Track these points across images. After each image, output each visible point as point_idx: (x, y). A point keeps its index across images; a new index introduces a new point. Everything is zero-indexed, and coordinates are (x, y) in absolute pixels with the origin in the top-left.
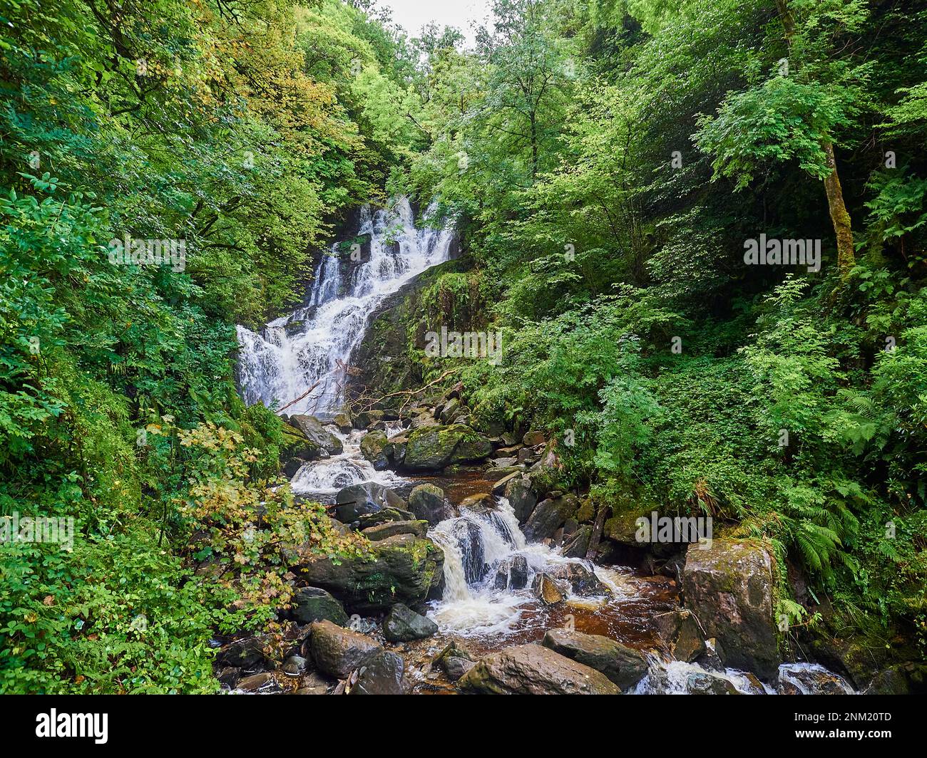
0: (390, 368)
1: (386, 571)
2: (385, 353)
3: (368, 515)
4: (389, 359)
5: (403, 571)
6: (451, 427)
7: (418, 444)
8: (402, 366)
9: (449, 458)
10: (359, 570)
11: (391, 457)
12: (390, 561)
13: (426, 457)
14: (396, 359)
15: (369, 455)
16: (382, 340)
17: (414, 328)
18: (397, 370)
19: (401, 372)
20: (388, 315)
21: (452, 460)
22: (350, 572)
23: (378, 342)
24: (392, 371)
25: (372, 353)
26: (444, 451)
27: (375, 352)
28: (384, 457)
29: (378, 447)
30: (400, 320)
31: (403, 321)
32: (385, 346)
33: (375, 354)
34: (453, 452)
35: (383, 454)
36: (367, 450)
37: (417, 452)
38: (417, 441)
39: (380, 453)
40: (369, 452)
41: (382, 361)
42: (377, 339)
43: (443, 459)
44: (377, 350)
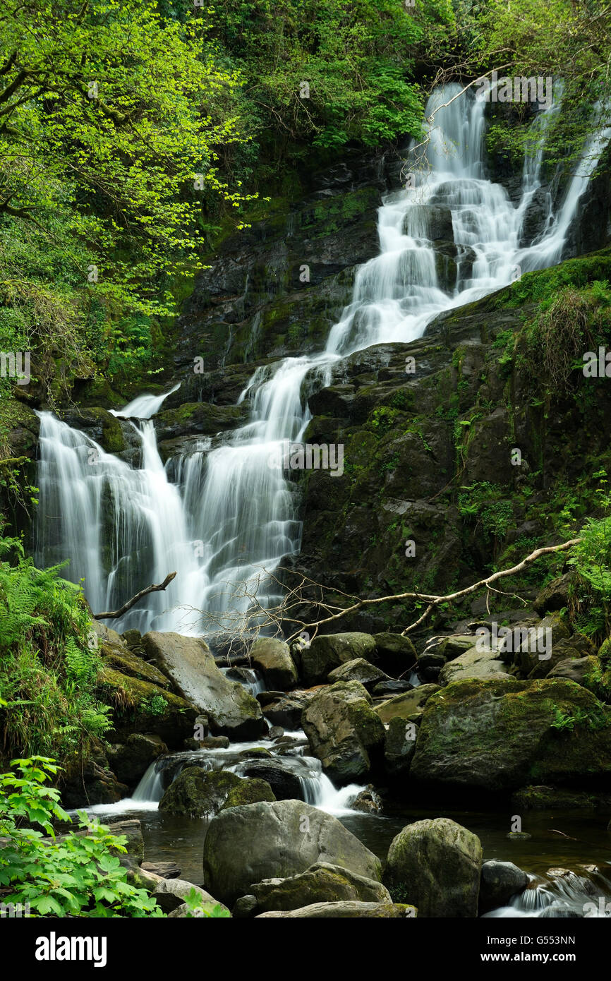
0: (407, 532)
2: (396, 493)
3: (276, 881)
4: (403, 507)
6: (539, 685)
7: (449, 723)
8: (439, 526)
9: (525, 766)
11: (376, 750)
13: (466, 760)
14: (424, 508)
15: (323, 741)
16: (390, 459)
18: (425, 537)
19: (436, 541)
21: (535, 771)
23: (380, 463)
24: (411, 538)
26: (514, 746)
27: (372, 488)
28: (358, 750)
29: (346, 722)
30: (440, 409)
31: (446, 410)
32: (398, 475)
33: (369, 494)
34: (539, 754)
35: (356, 743)
36: (320, 729)
37: (443, 744)
38: (445, 716)
39: (351, 738)
40: (322, 736)
41: (388, 513)
42: (377, 455)
43: (512, 767)
44: (375, 483)
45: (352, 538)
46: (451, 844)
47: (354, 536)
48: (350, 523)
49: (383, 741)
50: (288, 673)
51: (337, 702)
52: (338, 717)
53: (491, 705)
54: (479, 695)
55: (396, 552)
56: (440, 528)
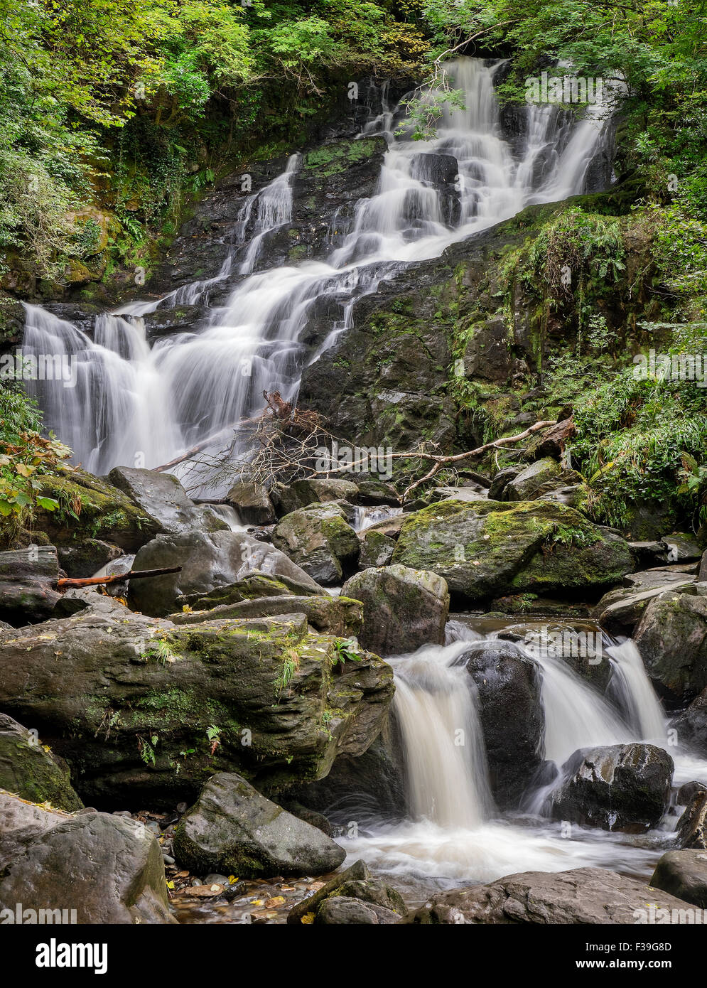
0: (400, 418)
1: (199, 684)
2: (390, 385)
4: (398, 397)
5: (246, 686)
7: (428, 537)
8: (433, 415)
9: (509, 576)
10: (121, 678)
12: (212, 661)
14: (418, 398)
16: (386, 355)
17: (471, 332)
18: (419, 423)
19: (429, 427)
20: (407, 303)
21: (518, 582)
22: (97, 682)
23: (375, 359)
24: (404, 423)
25: (358, 382)
26: (496, 558)
27: (366, 380)
28: (329, 558)
29: (319, 534)
30: (438, 314)
31: (445, 316)
32: (394, 369)
33: (364, 385)
34: (523, 564)
35: (328, 553)
36: (290, 541)
37: (422, 555)
38: (425, 531)
39: (323, 548)
40: (292, 547)
41: (381, 402)
42: (373, 352)
43: (493, 575)
44: (370, 376)
45: (344, 423)
46: (414, 582)
47: (345, 422)
48: (343, 410)
49: (358, 552)
50: (265, 510)
51: (310, 518)
52: (311, 531)
53: (474, 522)
54: (462, 513)
55: (389, 435)
56: (436, 416)
